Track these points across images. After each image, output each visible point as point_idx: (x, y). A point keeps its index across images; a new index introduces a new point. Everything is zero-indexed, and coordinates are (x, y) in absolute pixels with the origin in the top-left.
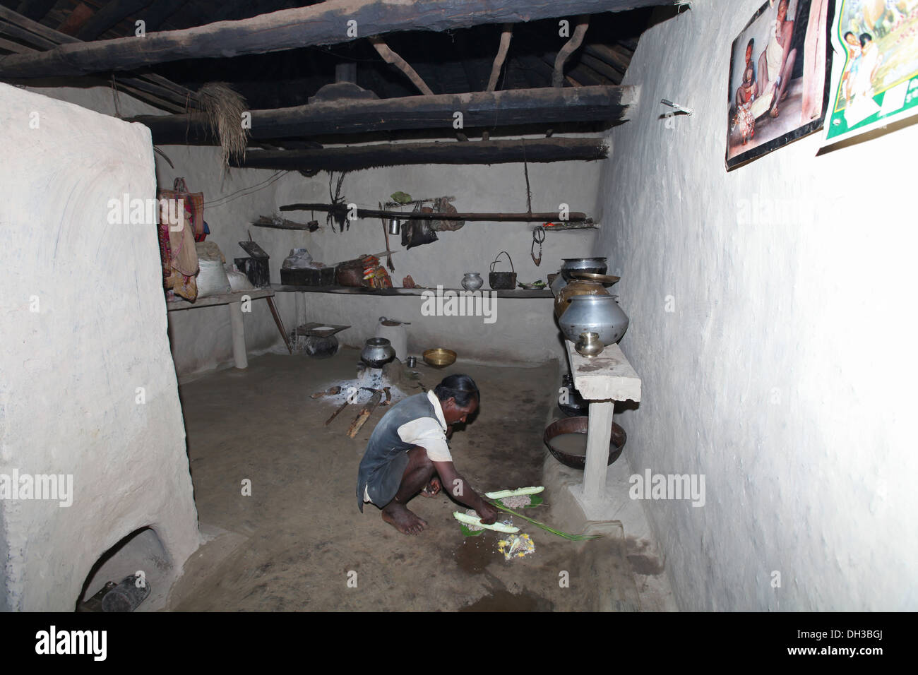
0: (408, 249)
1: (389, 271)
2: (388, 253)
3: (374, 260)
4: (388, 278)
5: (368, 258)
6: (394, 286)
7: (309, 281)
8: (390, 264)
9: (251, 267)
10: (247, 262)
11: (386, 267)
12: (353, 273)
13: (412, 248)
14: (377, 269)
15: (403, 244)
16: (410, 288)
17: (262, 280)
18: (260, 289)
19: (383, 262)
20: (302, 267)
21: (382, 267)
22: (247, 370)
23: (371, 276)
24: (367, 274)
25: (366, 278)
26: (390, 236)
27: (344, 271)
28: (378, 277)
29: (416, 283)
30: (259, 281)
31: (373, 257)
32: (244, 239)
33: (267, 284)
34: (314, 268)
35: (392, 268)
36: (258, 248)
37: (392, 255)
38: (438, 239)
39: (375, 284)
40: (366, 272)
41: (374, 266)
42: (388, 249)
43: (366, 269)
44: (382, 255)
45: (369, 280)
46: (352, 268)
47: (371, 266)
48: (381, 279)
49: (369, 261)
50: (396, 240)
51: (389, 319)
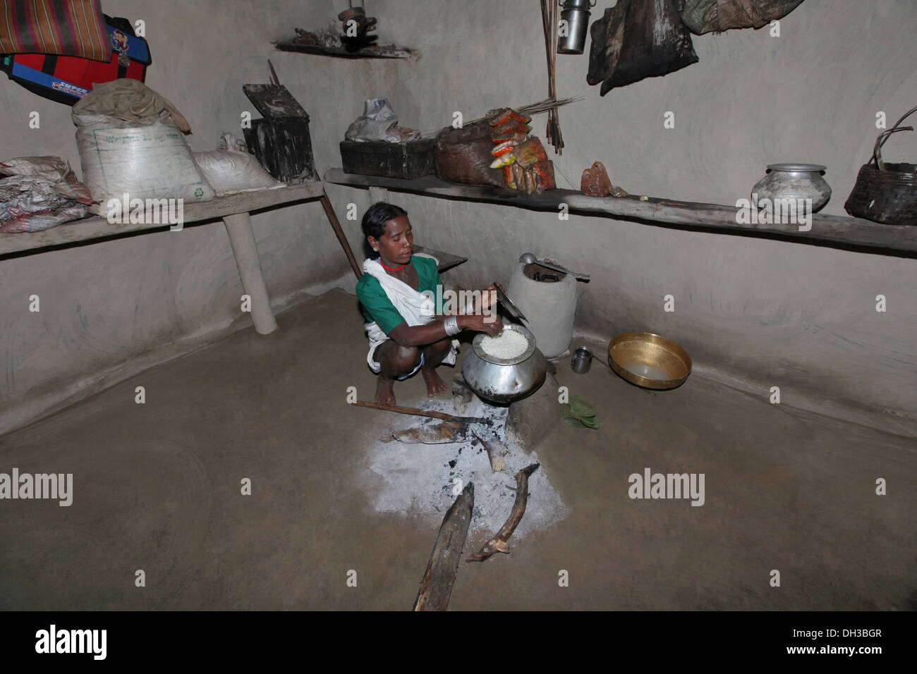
0: (603, 94)
1: (550, 150)
2: (552, 105)
3: (518, 122)
4: (546, 165)
5: (503, 117)
6: (558, 186)
7: (386, 168)
8: (553, 132)
9: (266, 140)
10: (259, 127)
11: (544, 140)
12: (470, 153)
13: (616, 90)
14: (521, 145)
15: (592, 80)
16: (598, 195)
17: (291, 166)
18: (283, 186)
19: (538, 127)
20: (372, 137)
21: (535, 140)
22: (276, 335)
23: (507, 159)
24: (499, 155)
25: (496, 164)
26: (560, 59)
27: (449, 147)
28: (524, 164)
29: (615, 182)
30: (285, 168)
31: (514, 115)
32: (262, 79)
33: (305, 172)
34: (395, 140)
35: (557, 142)
36: (287, 98)
37: (562, 112)
38: (696, 60)
39: (515, 180)
40: (497, 149)
41: (516, 136)
42: (552, 94)
43: (497, 144)
44: (536, 109)
45: (504, 169)
46: (468, 141)
47: (509, 135)
48: (531, 168)
49: (504, 123)
50: (574, 69)
51: (541, 259)
